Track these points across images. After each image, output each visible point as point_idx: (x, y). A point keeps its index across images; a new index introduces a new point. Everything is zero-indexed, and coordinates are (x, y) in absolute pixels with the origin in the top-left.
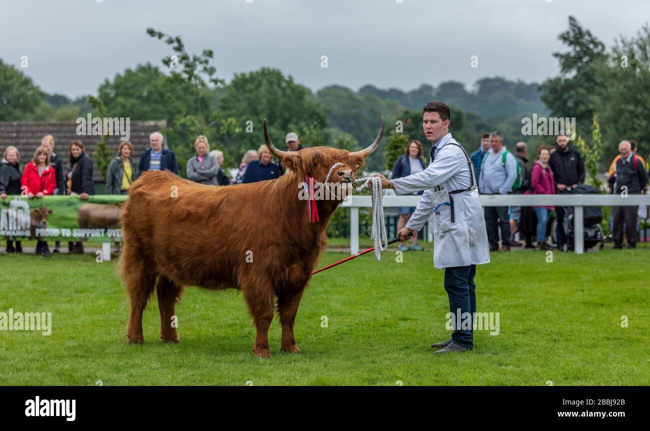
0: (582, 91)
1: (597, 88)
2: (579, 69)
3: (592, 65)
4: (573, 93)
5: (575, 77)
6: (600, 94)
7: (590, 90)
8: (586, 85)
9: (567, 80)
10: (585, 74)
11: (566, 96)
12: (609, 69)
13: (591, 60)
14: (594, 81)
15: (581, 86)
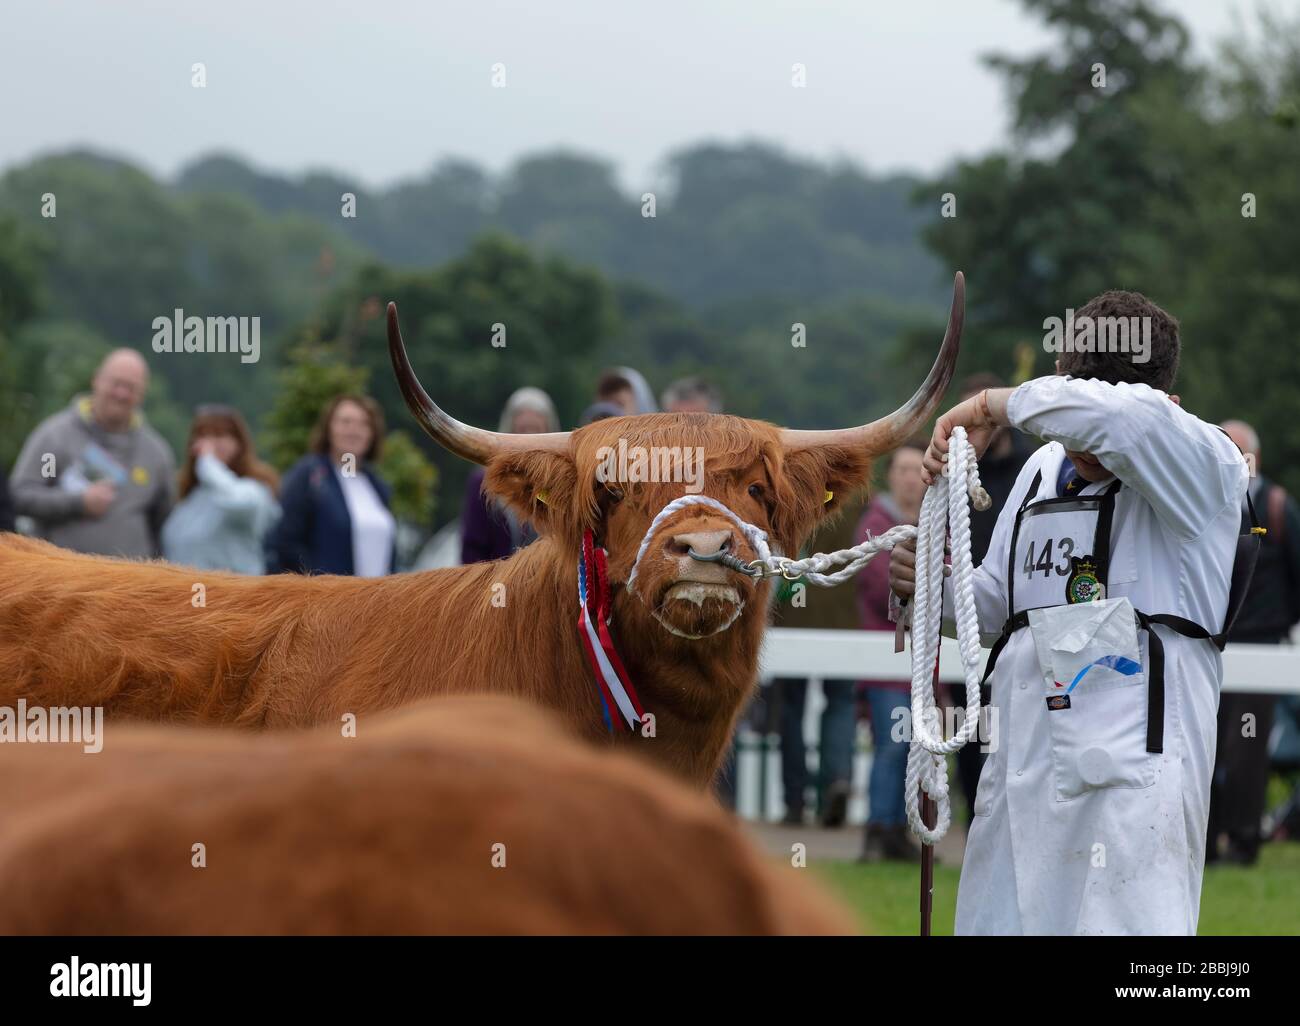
0: (1090, 212)
1: (1157, 207)
2: (1083, 127)
3: (1137, 107)
4: (1054, 218)
5: (1068, 157)
6: (1165, 230)
7: (1125, 211)
8: (1112, 188)
9: (1033, 169)
10: (1109, 146)
11: (1026, 229)
12: (1203, 127)
13: (1134, 88)
14: (1142, 174)
15: (1088, 192)
